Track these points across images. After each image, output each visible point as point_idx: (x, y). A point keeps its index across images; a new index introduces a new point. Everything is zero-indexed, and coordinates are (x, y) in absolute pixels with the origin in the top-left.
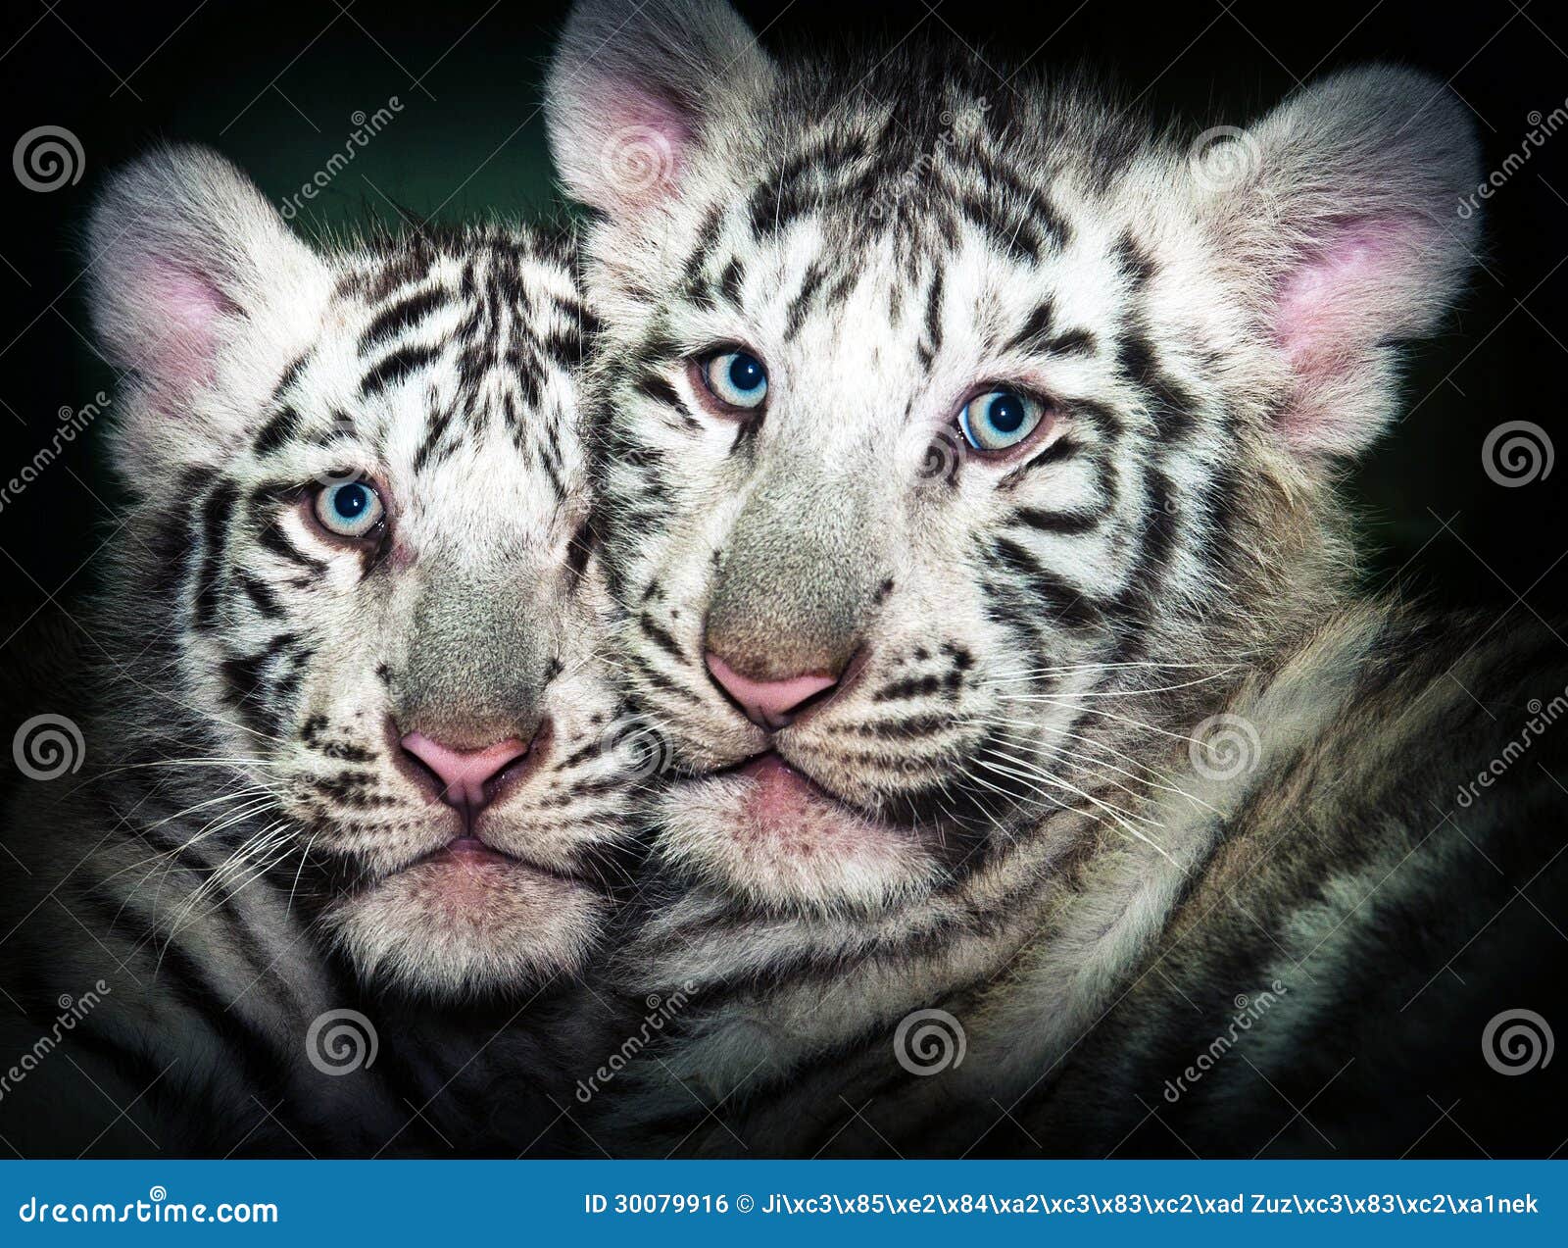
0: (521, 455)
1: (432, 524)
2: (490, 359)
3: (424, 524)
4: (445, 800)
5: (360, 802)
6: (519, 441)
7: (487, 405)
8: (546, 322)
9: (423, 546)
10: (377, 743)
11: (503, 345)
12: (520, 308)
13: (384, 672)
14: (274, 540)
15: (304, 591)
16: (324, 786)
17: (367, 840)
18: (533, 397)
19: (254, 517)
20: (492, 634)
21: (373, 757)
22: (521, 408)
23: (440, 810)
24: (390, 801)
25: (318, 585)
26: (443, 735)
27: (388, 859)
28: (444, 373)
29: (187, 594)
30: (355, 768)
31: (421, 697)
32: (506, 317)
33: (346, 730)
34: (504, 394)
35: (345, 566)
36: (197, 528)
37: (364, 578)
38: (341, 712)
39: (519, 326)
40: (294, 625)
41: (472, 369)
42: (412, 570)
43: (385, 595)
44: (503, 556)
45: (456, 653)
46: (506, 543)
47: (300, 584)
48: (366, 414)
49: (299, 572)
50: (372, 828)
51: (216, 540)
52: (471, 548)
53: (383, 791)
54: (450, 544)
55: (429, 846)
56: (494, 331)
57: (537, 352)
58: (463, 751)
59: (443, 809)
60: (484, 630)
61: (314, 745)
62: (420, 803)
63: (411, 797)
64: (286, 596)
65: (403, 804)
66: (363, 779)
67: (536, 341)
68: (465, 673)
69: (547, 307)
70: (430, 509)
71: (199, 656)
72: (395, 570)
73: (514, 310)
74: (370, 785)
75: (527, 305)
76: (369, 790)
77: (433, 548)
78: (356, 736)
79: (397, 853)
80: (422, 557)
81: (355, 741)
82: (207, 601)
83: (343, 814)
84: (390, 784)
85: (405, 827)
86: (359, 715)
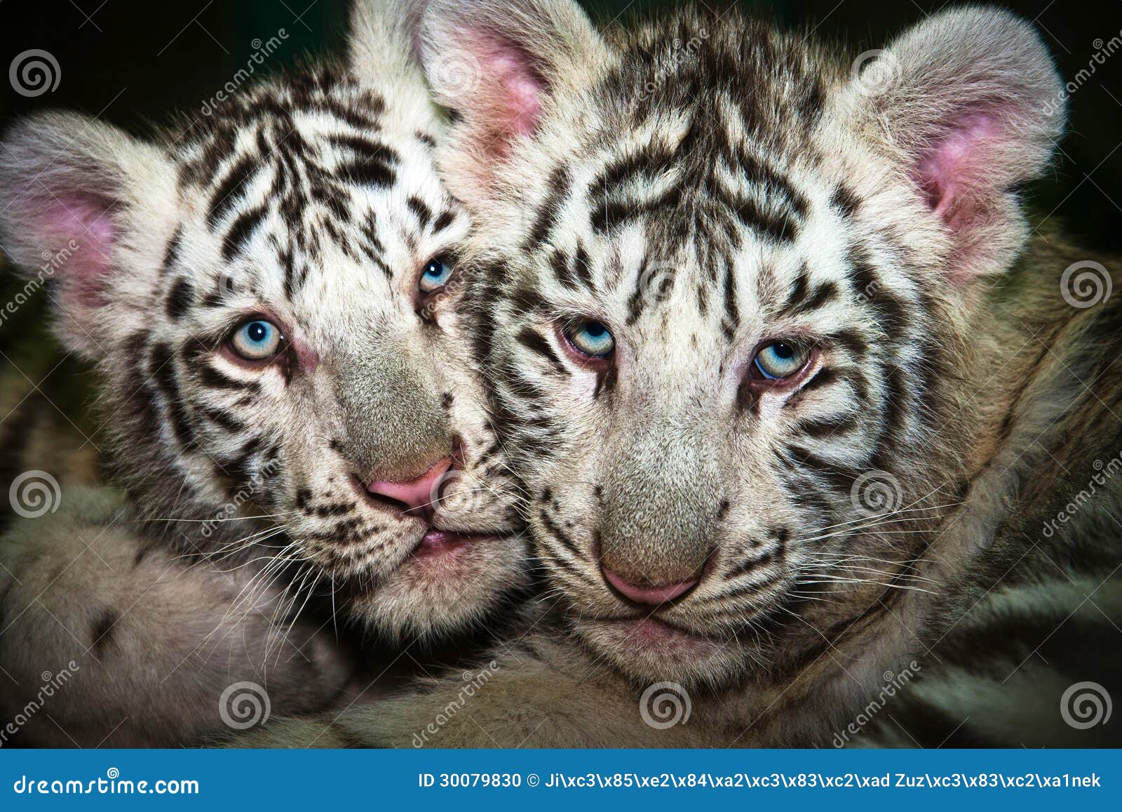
0: (351, 257)
1: (318, 332)
2: (302, 201)
3: (312, 334)
4: (411, 514)
5: (357, 539)
6: (346, 249)
7: (314, 233)
8: (330, 159)
9: (319, 348)
10: (352, 497)
11: (306, 187)
12: (306, 155)
13: (334, 445)
14: (216, 380)
15: (249, 406)
16: (330, 538)
17: (370, 559)
18: (344, 214)
19: (192, 368)
20: (395, 392)
21: (353, 506)
22: (339, 225)
23: (408, 522)
24: (376, 530)
25: (257, 398)
26: (395, 475)
27: (387, 565)
28: (274, 223)
29: (167, 431)
30: (344, 518)
31: (370, 456)
32: (300, 166)
33: (328, 495)
34: (322, 220)
35: (271, 379)
36: (151, 383)
37: (288, 383)
38: (318, 482)
39: (312, 170)
40: (255, 431)
41: (292, 213)
42: (320, 367)
43: (309, 391)
44: (376, 335)
45: (379, 416)
46: (373, 325)
47: (245, 402)
48: (236, 270)
49: (241, 395)
50: (371, 551)
51: (170, 388)
52: (352, 338)
53: (369, 526)
54: (337, 341)
55: (411, 546)
56: (296, 180)
57: (333, 183)
58: (412, 480)
59: (411, 520)
60: (390, 392)
61: (309, 512)
62: (395, 523)
63: (387, 521)
64: (240, 414)
65: (385, 528)
66: (352, 524)
67: (329, 175)
68: (391, 429)
69: (326, 147)
70: (311, 322)
71: (195, 471)
72: (308, 371)
73: (304, 159)
74: (358, 525)
75: (311, 151)
76: (360, 530)
77: (326, 348)
78: (336, 497)
79: (393, 558)
80: (321, 357)
81: (337, 499)
82: (183, 432)
83: (349, 550)
84: (371, 519)
85: (391, 542)
86: (331, 480)
